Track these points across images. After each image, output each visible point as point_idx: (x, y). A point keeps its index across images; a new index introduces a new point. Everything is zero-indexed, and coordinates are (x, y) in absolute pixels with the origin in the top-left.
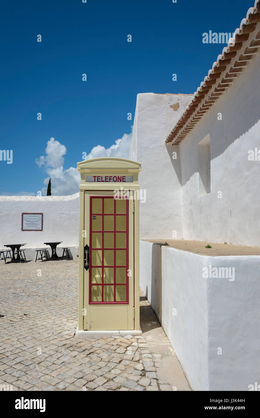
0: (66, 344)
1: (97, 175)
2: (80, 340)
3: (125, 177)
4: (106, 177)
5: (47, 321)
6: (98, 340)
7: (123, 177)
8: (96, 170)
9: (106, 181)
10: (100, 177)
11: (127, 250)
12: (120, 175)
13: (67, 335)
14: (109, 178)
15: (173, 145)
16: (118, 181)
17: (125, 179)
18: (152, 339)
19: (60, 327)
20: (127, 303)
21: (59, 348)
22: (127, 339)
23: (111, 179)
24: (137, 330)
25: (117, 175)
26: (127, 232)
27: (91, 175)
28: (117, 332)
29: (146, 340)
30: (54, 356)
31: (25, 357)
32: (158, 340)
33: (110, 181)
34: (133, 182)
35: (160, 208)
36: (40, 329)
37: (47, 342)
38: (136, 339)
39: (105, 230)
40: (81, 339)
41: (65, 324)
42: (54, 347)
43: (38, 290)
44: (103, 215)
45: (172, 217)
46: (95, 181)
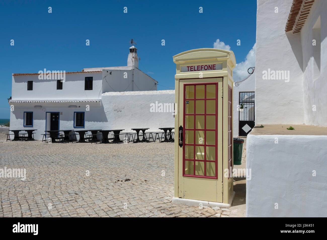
0: (161, 207)
1: (190, 65)
2: (174, 205)
3: (215, 65)
4: (198, 66)
5: (158, 187)
6: (189, 207)
7: (213, 65)
8: (189, 61)
9: (198, 70)
10: (193, 66)
11: (216, 131)
12: (210, 64)
13: (167, 200)
14: (200, 67)
15: (293, 33)
16: (209, 69)
17: (215, 67)
18: (236, 212)
19: (165, 193)
20: (216, 178)
21: (155, 209)
22: (214, 210)
23: (203, 68)
24: (225, 203)
25: (208, 64)
26: (216, 115)
27: (185, 65)
28: (207, 202)
29: (230, 213)
30: (146, 215)
31: (125, 212)
32: (241, 214)
33: (201, 70)
34: (222, 69)
35: (279, 95)
36: (150, 193)
37: (148, 203)
38: (221, 211)
39: (196, 113)
40: (176, 204)
41: (171, 191)
42: (150, 208)
43: (168, 163)
44: (195, 100)
45: (292, 103)
46: (188, 71)
